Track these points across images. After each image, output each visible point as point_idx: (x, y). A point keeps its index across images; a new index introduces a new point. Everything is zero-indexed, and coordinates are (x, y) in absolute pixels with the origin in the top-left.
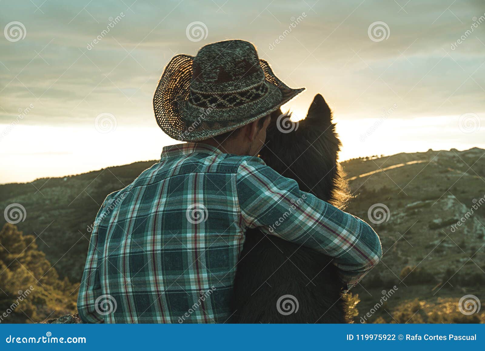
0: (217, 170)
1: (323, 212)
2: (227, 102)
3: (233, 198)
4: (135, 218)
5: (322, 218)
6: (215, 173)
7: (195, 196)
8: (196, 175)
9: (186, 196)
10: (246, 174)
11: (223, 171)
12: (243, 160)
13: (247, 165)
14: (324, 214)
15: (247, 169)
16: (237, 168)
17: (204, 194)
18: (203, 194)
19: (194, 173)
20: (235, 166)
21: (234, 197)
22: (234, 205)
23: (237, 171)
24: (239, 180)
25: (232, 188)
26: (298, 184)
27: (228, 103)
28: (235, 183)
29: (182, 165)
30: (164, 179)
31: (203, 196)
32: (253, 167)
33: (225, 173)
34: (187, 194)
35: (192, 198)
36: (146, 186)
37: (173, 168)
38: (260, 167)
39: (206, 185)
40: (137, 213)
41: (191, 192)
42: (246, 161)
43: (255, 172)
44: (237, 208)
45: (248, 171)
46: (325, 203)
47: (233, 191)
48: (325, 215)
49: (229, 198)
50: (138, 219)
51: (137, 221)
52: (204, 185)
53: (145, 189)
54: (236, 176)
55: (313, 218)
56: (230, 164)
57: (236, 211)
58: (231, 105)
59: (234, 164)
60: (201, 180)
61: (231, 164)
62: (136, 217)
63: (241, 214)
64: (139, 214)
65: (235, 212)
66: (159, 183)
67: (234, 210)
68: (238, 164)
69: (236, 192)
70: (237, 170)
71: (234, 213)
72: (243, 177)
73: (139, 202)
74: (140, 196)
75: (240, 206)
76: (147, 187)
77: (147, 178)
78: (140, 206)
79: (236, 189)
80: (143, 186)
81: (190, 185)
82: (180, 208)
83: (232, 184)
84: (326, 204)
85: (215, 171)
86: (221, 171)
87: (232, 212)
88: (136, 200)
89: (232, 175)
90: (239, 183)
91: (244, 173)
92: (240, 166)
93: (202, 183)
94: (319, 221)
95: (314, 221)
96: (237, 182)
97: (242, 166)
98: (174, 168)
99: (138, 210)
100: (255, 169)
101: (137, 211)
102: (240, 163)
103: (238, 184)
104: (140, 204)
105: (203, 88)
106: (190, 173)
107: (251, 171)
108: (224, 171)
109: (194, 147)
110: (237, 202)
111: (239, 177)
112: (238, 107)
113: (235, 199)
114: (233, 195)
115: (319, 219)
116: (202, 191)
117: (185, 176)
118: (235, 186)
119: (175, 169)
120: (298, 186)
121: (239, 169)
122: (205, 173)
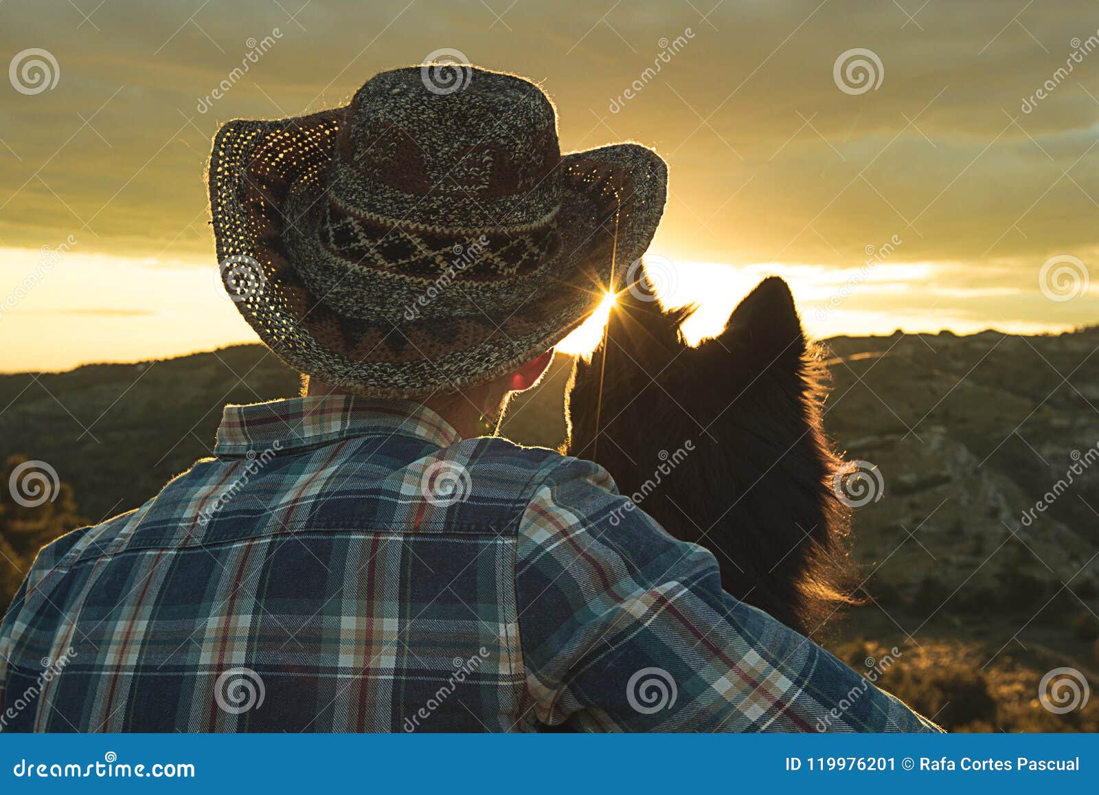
0: (448, 524)
1: (804, 674)
2: (501, 260)
3: (502, 626)
4: (132, 674)
5: (797, 695)
6: (442, 535)
7: (370, 624)
8: (376, 542)
9: (335, 618)
10: (549, 536)
11: (469, 529)
12: (540, 484)
13: (551, 505)
14: (806, 682)
15: (551, 519)
16: (516, 514)
17: (402, 616)
18: (400, 618)
19: (368, 533)
20: (512, 509)
21: (505, 622)
22: (503, 654)
23: (518, 528)
24: (526, 561)
25: (499, 587)
26: (717, 564)
27: (503, 264)
28: (509, 571)
29: (319, 496)
30: (246, 540)
31: (397, 625)
32: (570, 511)
33: (477, 537)
34: (340, 614)
35: (357, 631)
36: (173, 552)
37: (283, 505)
38: (592, 513)
39: (409, 585)
40: (141, 653)
41: (354, 608)
42: (550, 485)
43: (578, 532)
44: (513, 665)
45: (557, 524)
46: (812, 646)
47: (500, 600)
48: (807, 686)
49: (484, 625)
50: (141, 676)
51: (137, 684)
52: (403, 584)
53: (170, 562)
54: (516, 546)
55: (764, 692)
56: (493, 500)
57: (508, 673)
58: (511, 271)
59: (508, 501)
60: (393, 565)
61: (497, 500)
62: (137, 668)
63: (526, 683)
64: (146, 659)
65: (504, 678)
66: (223, 548)
67: (503, 670)
68: (522, 501)
69: (513, 606)
70: (519, 523)
71: (501, 683)
72: (540, 548)
73: (148, 610)
74: (150, 586)
75: (523, 657)
76: (177, 556)
77: (180, 520)
78: (149, 626)
79: (512, 594)
80: (164, 552)
81: (352, 580)
82: (311, 661)
83: (498, 577)
84: (813, 649)
85: (440, 528)
86: (461, 529)
87: (496, 677)
88: (137, 602)
89: (499, 542)
90: (524, 571)
91: (540, 535)
92: (528, 510)
93: (397, 576)
94: (788, 705)
95: (770, 705)
96: (518, 567)
97: (535, 507)
98: (287, 503)
99: (143, 643)
100: (577, 520)
101: (139, 647)
102: (528, 497)
103: (521, 577)
104: (151, 618)
105: (436, 212)
106: (349, 533)
107: (565, 526)
108: (473, 527)
109: (346, 410)
110: (513, 644)
111: (523, 553)
112: (528, 276)
113: (508, 630)
114: (501, 616)
115: (786, 697)
116: (394, 606)
117: (331, 542)
118: (509, 583)
119: (292, 508)
120: (718, 572)
121: (524, 521)
122: (406, 535)
